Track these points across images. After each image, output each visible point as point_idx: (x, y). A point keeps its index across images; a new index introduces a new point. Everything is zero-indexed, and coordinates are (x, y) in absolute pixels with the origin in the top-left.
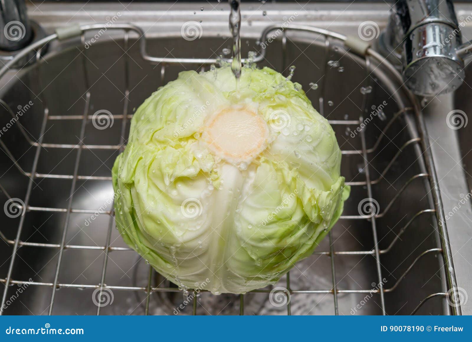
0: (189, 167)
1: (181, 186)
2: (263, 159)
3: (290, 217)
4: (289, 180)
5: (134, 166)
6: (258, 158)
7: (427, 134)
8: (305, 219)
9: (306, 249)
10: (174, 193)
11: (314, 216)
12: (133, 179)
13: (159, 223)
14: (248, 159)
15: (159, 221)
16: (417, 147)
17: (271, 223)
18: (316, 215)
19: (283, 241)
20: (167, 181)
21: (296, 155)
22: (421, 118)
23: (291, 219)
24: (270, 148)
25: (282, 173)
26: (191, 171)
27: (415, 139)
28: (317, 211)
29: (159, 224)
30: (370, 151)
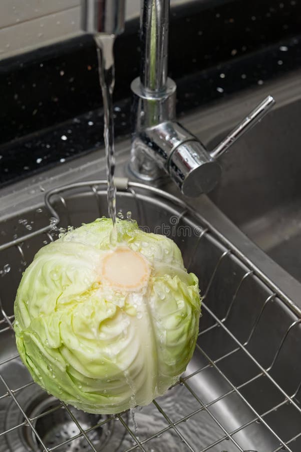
0: (107, 310)
2: (153, 279)
4: (176, 286)
5: (58, 332)
6: (150, 280)
10: (103, 336)
12: (62, 342)
13: (103, 363)
14: (146, 283)
15: (103, 361)
23: (187, 315)
24: (154, 269)
25: (169, 284)
29: (103, 365)
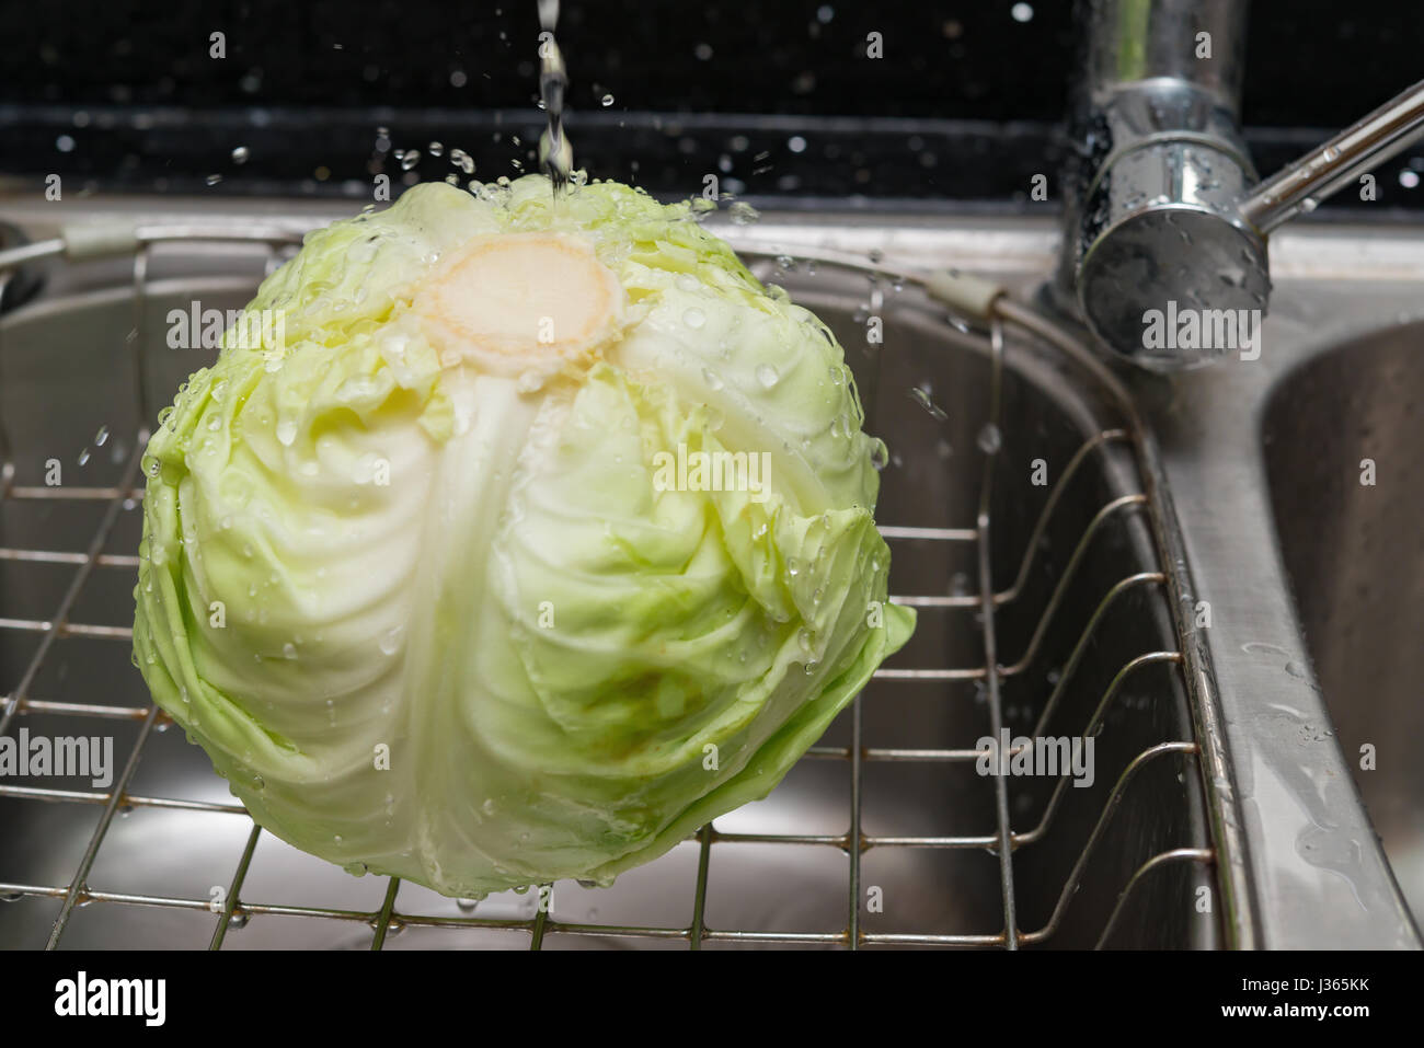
1: (330, 447)
2: (596, 368)
3: (682, 563)
6: (583, 365)
7: (1165, 479)
8: (733, 590)
9: (742, 718)
10: (309, 471)
11: (761, 577)
13: (249, 555)
15: (251, 548)
16: (1137, 524)
17: (615, 567)
18: (770, 577)
19: (655, 640)
20: (288, 435)
21: (706, 378)
22: (1148, 447)
23: (683, 572)
24: (622, 344)
25: (659, 423)
26: (366, 391)
27: (1129, 498)
28: (772, 565)
29: (248, 562)
30: (1001, 598)
